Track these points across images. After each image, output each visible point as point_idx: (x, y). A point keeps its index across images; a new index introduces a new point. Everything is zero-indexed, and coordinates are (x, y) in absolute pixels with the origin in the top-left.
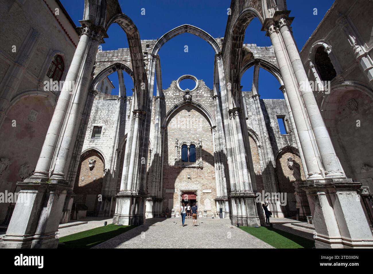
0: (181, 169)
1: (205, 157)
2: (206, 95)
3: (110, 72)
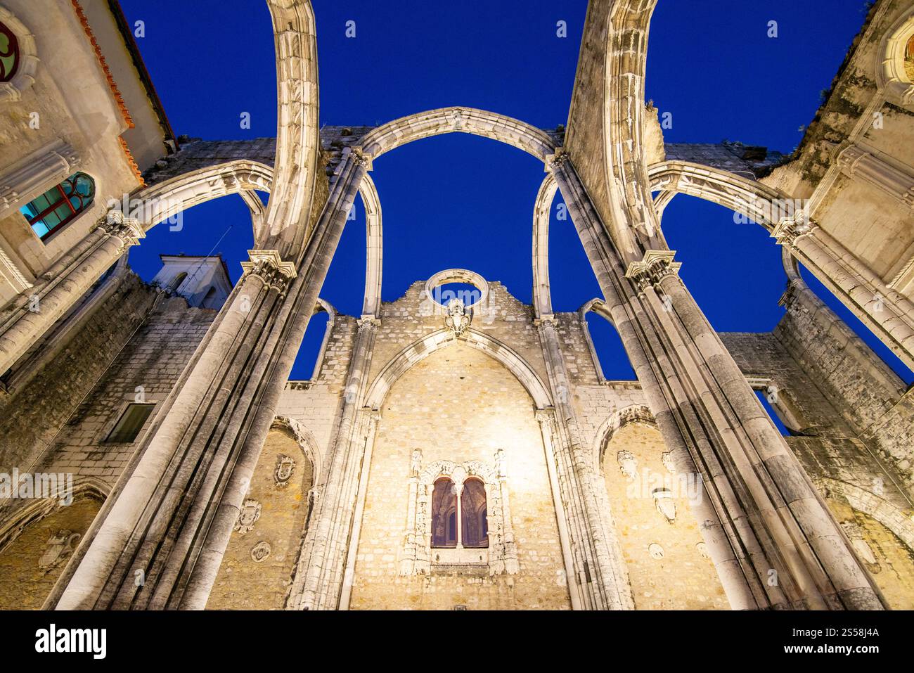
0: (426, 581)
1: (522, 526)
2: (512, 318)
3: (211, 186)
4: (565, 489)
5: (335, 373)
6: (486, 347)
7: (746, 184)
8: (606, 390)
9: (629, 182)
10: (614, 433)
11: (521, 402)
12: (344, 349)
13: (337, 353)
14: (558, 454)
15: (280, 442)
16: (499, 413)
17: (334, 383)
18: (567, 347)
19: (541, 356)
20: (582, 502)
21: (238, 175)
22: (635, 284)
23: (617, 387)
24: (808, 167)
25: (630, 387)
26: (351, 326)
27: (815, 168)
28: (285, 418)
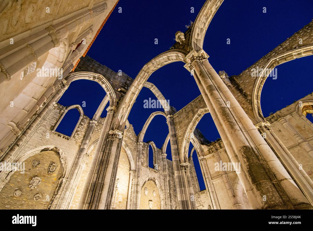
2: (132, 139)
3: (89, 78)
4: (132, 196)
5: (79, 137)
6: (123, 145)
7: (199, 144)
8: (148, 170)
9: (187, 143)
10: (146, 183)
11: (127, 165)
12: (84, 129)
13: (81, 130)
14: (133, 185)
15: (52, 156)
16: (121, 167)
17: (78, 141)
18: (143, 154)
19: (136, 154)
20: (136, 201)
21: (98, 78)
22: (181, 167)
23: (150, 170)
24: (210, 149)
25: (153, 171)
26: (88, 121)
27: (211, 150)
28: (58, 148)
